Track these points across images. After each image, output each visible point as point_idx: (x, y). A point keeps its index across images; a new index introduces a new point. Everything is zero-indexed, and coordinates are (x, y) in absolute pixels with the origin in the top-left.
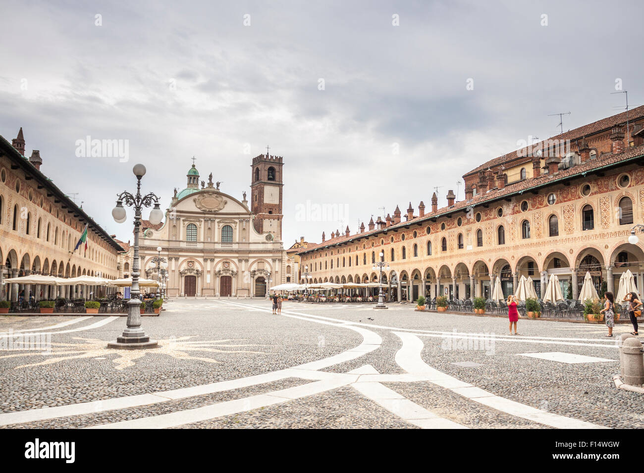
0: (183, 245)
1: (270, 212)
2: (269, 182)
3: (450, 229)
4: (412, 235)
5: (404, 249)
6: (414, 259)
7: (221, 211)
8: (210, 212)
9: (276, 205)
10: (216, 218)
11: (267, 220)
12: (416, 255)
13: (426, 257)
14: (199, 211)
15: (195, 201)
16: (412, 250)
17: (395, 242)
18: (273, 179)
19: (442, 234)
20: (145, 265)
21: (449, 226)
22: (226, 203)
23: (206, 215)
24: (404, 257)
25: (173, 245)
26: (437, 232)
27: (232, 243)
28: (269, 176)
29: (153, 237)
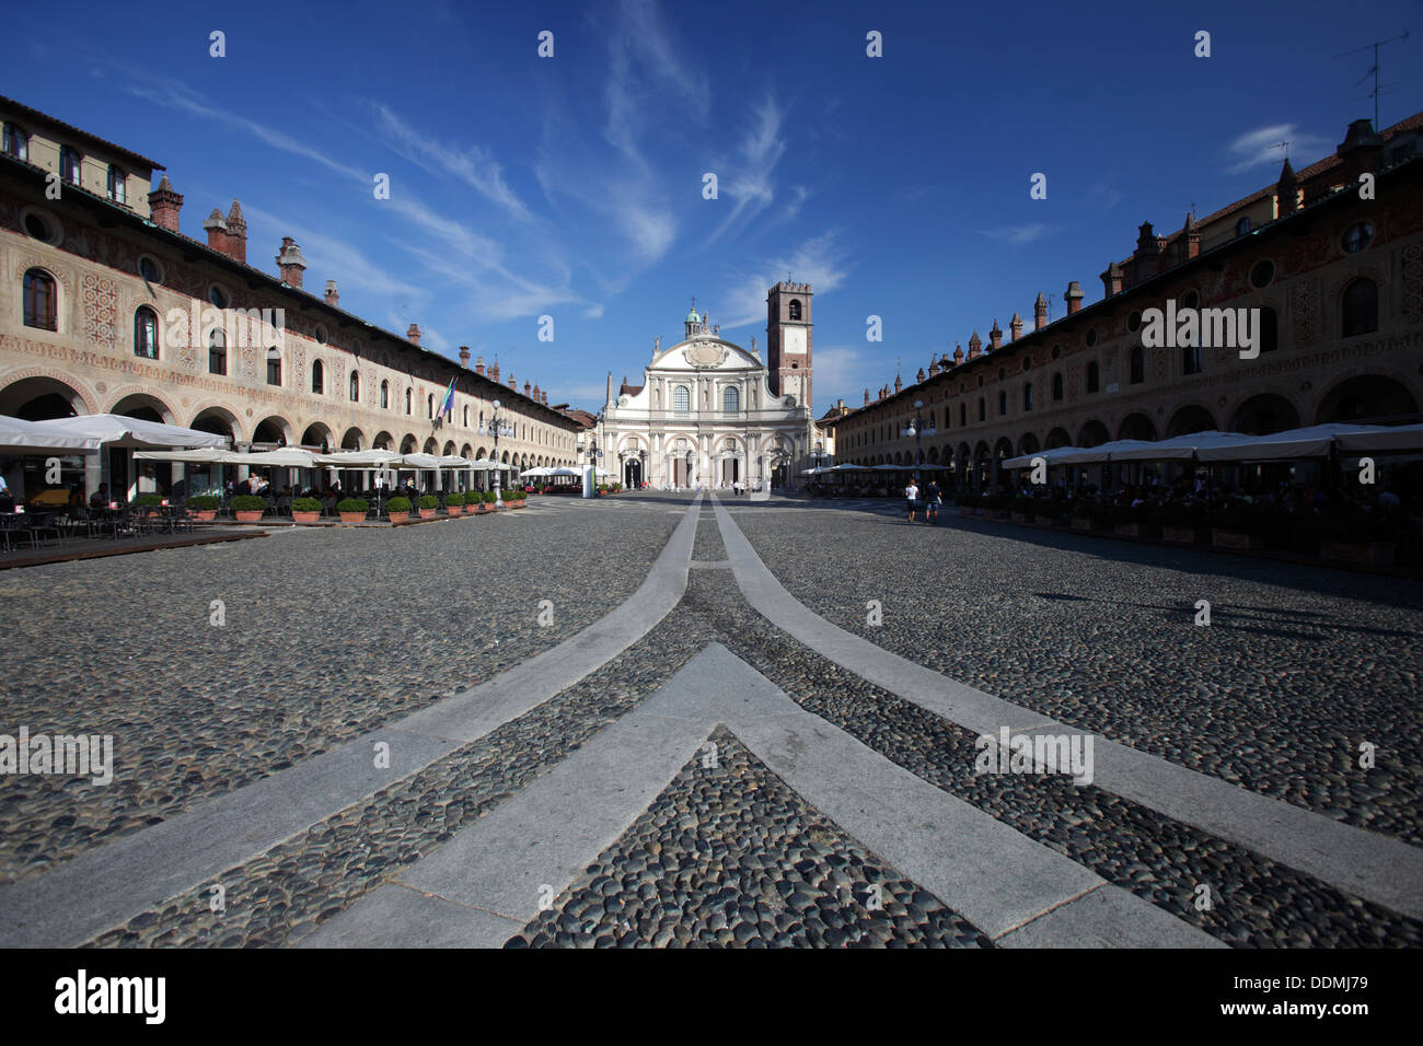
0: (670, 416)
1: (795, 366)
2: (793, 321)
3: (1070, 354)
4: (996, 376)
5: (982, 402)
6: (999, 419)
7: (721, 367)
8: (706, 369)
9: (802, 355)
10: (714, 377)
11: (790, 377)
12: (1003, 411)
13: (1022, 413)
14: (690, 367)
15: (684, 354)
16: (997, 403)
17: (967, 392)
18: (798, 317)
19: (1052, 367)
20: (619, 445)
21: (1066, 349)
22: (727, 354)
23: (702, 373)
24: (982, 418)
25: (656, 416)
26: (1043, 364)
27: (738, 411)
28: (791, 313)
29: (628, 407)
